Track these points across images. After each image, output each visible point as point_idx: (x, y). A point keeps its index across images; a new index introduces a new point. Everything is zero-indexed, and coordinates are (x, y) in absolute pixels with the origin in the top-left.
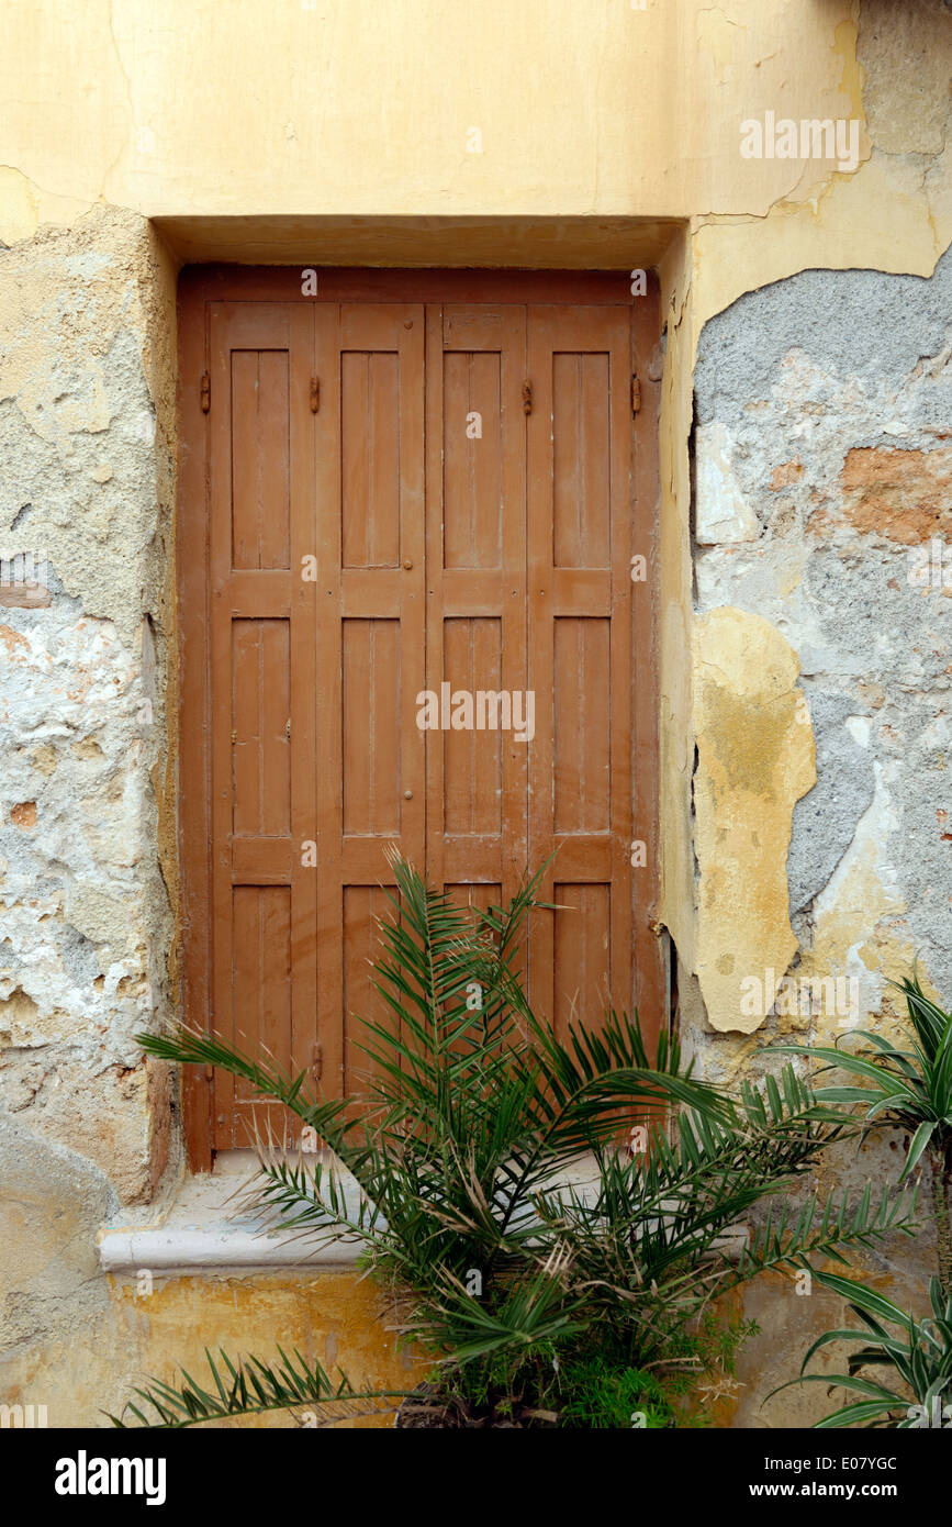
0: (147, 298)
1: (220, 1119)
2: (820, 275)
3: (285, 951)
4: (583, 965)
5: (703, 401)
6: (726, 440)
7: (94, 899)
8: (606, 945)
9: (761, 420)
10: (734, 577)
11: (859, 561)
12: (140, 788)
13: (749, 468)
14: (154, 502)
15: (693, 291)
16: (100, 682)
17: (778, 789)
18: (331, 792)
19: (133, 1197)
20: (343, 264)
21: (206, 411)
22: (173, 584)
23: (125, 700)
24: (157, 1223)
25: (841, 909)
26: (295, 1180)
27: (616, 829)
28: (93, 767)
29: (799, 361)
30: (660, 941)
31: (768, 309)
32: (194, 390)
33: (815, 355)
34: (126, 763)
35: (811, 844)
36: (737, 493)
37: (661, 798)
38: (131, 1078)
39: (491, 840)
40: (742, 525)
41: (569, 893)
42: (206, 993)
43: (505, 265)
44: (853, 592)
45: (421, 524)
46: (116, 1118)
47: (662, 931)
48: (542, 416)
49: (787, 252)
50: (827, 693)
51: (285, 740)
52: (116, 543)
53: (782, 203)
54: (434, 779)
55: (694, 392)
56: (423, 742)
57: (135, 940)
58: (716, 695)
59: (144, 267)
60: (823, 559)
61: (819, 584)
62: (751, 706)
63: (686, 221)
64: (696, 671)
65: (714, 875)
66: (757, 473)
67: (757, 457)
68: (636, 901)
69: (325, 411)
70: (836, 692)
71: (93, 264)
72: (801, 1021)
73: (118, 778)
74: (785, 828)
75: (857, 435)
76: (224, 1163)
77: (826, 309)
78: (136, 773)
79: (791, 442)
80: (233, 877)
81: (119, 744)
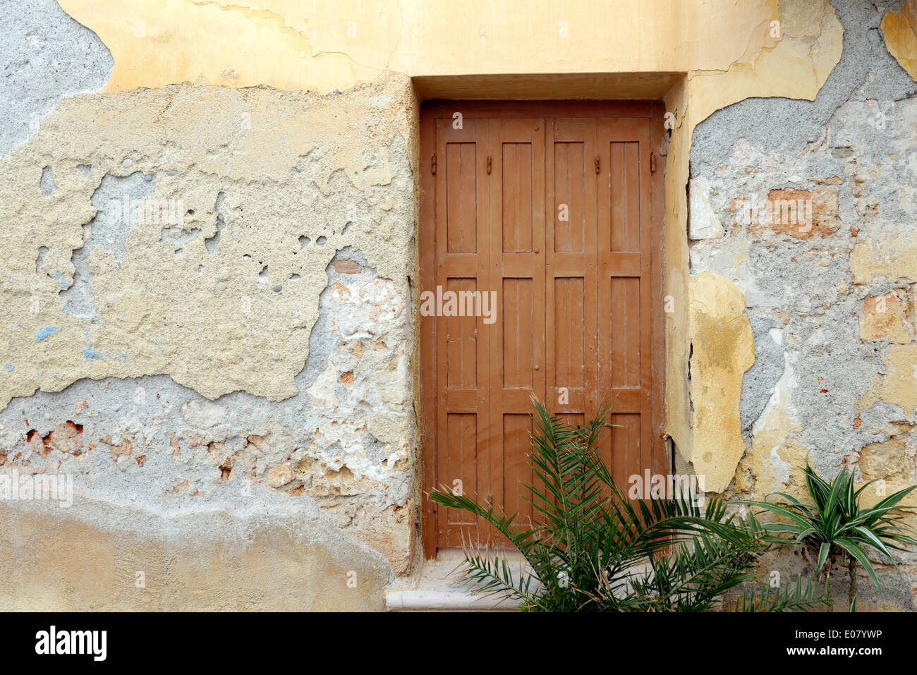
0: (410, 117)
1: (441, 532)
2: (755, 100)
3: (474, 447)
4: (626, 456)
5: (694, 166)
6: (706, 185)
7: (382, 420)
8: (638, 445)
9: (724, 176)
10: (711, 256)
11: (776, 248)
12: (405, 365)
13: (718, 200)
14: (412, 220)
15: (690, 110)
16: (385, 311)
17: (735, 366)
18: (497, 365)
19: (401, 573)
20: (503, 99)
21: (434, 174)
22: (418, 261)
23: (398, 320)
24: (414, 587)
25: (768, 429)
26: (484, 565)
27: (644, 386)
28: (381, 354)
29: (744, 145)
30: (666, 443)
31: (728, 118)
32: (428, 163)
33: (752, 142)
34: (399, 352)
35: (752, 395)
36: (712, 213)
37: (667, 370)
38: (401, 512)
39: (579, 391)
40: (714, 229)
41: (619, 418)
42: (433, 468)
43: (585, 98)
44: (773, 264)
45: (543, 230)
46: (393, 532)
47: (668, 439)
48: (605, 174)
49: (738, 89)
50: (760, 316)
51: (474, 340)
52: (394, 241)
53: (736, 64)
54: (550, 361)
55: (690, 162)
56: (544, 341)
57: (403, 442)
58: (702, 317)
59: (409, 102)
60: (757, 247)
61: (755, 260)
62: (720, 323)
63: (685, 74)
64: (691, 305)
65: (701, 410)
66: (722, 203)
67: (722, 194)
68: (653, 423)
69: (494, 173)
70: (765, 316)
71: (384, 100)
72: (747, 487)
73: (394, 360)
74: (738, 386)
75: (775, 183)
76: (443, 555)
77: (759, 118)
78: (404, 357)
79: (739, 187)
80: (448, 409)
81: (395, 342)
